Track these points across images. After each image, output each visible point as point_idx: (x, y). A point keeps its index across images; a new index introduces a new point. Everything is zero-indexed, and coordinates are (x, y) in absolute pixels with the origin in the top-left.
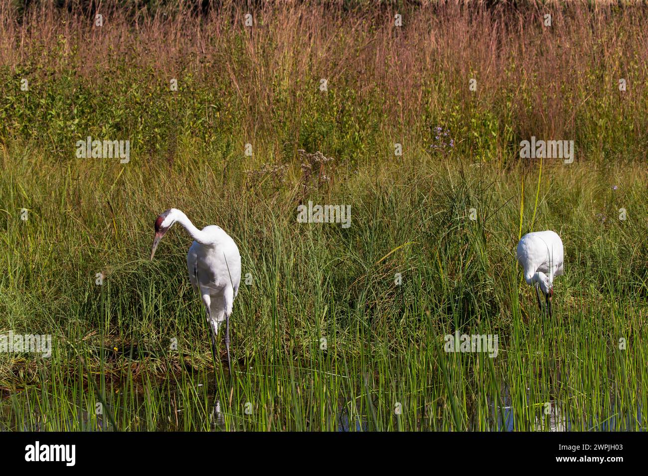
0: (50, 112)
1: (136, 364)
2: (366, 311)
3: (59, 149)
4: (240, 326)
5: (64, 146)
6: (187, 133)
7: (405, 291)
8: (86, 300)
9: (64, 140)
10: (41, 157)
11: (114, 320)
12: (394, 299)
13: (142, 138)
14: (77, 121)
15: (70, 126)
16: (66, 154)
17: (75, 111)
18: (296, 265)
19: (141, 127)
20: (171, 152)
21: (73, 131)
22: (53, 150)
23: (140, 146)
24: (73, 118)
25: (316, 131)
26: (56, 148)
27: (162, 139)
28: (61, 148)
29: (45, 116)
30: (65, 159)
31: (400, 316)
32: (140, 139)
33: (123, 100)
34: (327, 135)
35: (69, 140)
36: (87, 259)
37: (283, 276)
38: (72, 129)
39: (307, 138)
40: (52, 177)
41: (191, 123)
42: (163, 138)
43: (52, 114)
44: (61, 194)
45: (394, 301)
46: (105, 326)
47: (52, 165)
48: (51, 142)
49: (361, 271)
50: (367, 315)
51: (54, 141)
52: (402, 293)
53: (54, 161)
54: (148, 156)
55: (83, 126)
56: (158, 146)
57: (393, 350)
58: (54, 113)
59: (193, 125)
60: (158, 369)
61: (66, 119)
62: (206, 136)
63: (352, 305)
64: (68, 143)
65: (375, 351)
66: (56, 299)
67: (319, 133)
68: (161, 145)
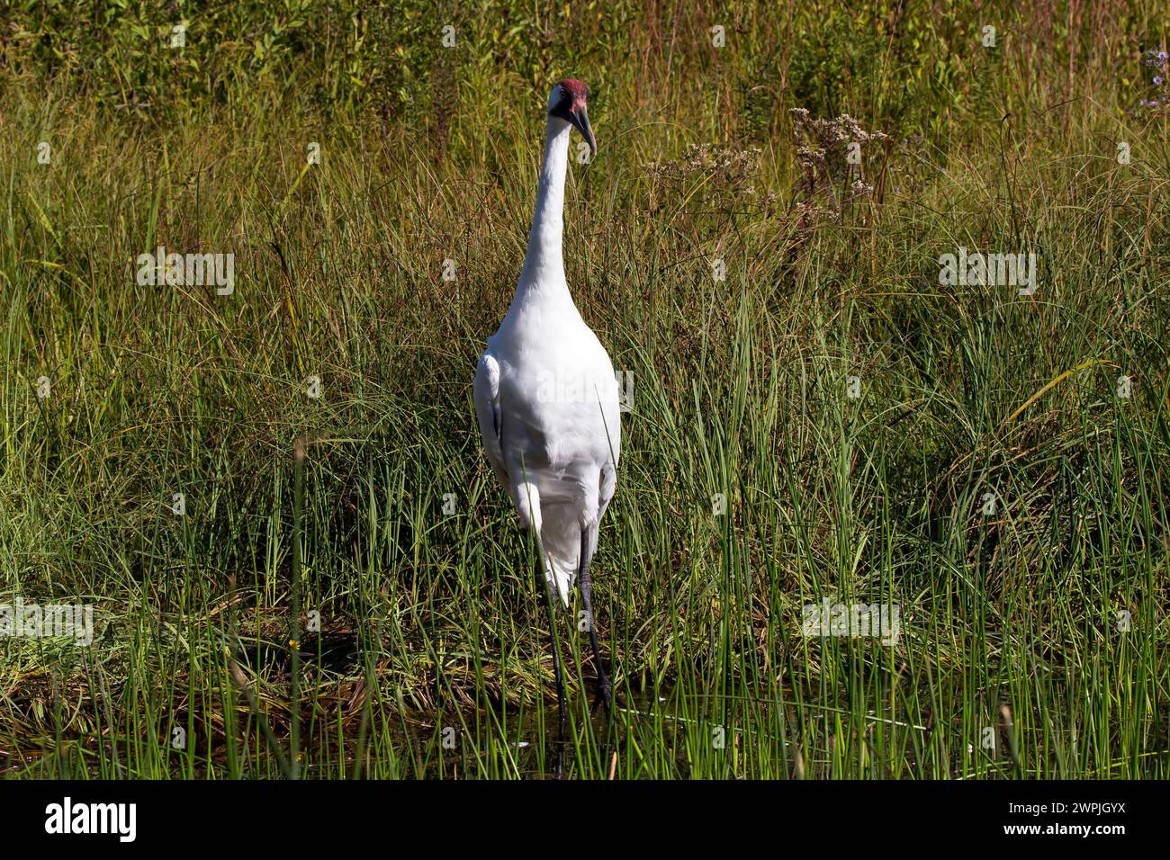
1: (348, 687)
2: (970, 548)
3: (136, 99)
4: (631, 585)
5: (150, 93)
6: (483, 60)
7: (1076, 494)
8: (213, 510)
9: (150, 76)
10: (90, 122)
11: (288, 568)
12: (1046, 516)
13: (361, 71)
14: (185, 25)
15: (167, 39)
16: (155, 114)
18: (783, 420)
19: (359, 44)
20: (444, 113)
21: (174, 54)
22: (120, 101)
23: (355, 96)
24: (175, 18)
25: (831, 57)
26: (130, 96)
27: (416, 76)
28: (144, 99)
30: (153, 127)
31: (1065, 559)
32: (355, 75)
34: (860, 68)
35: (165, 77)
36: (214, 400)
37: (749, 451)
38: (173, 46)
39: (808, 76)
40: (121, 176)
41: (495, 33)
42: (418, 73)
44: (142, 224)
45: (1047, 521)
46: (262, 582)
47: (117, 142)
48: (115, 81)
49: (959, 441)
50: (972, 560)
51: (123, 78)
52: (1070, 500)
53: (122, 134)
54: (376, 122)
55: (204, 40)
56: (403, 94)
57: (1047, 657)
59: (499, 39)
60: (408, 700)
61: (155, 20)
62: (536, 67)
63: (935, 532)
64: (160, 83)
65: (994, 657)
66: (132, 506)
67: (841, 62)
68: (414, 93)
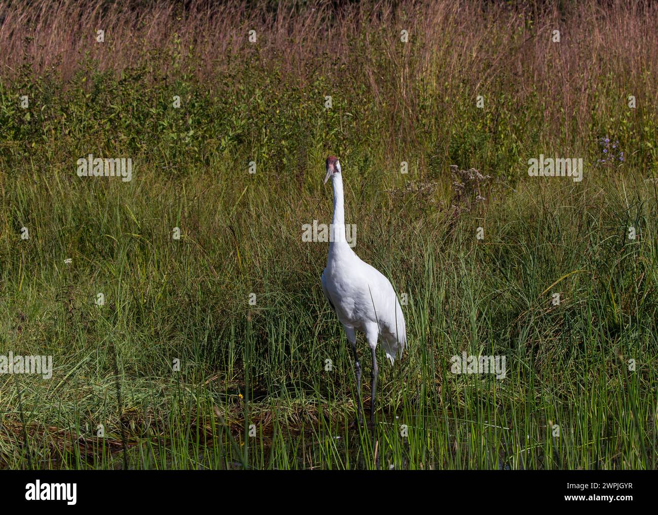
0: (161, 122)
1: (264, 414)
2: (527, 351)
3: (171, 164)
4: (383, 369)
5: (177, 162)
6: (319, 146)
7: (572, 328)
8: (206, 339)
9: (177, 154)
10: (152, 174)
11: (238, 362)
12: (559, 337)
13: (267, 151)
14: (192, 132)
15: (184, 139)
16: (180, 171)
17: (190, 122)
18: (447, 298)
19: (266, 140)
20: (302, 167)
21: (187, 145)
22: (165, 165)
23: (264, 161)
24: (187, 130)
25: (466, 143)
26: (169, 163)
27: (290, 153)
28: (175, 164)
29: (155, 127)
30: (178, 176)
31: (568, 355)
32: (264, 153)
33: (244, 108)
34: (478, 147)
35: (183, 155)
36: (206, 292)
37: (432, 311)
38: (187, 141)
39: (457, 150)
40: (165, 197)
41: (324, 135)
42: (291, 152)
43: (163, 125)
44: (175, 217)
45: (560, 339)
46: (227, 370)
47: (163, 183)
48: (162, 157)
49: (524, 307)
50: (528, 356)
51: (166, 156)
52: (569, 330)
53: (166, 179)
54: (274, 173)
55: (200, 139)
56: (284, 160)
57: (560, 397)
58: (166, 124)
59: (325, 137)
60: (289, 419)
61: (179, 131)
62: (341, 148)
63: (512, 345)
64: (182, 157)
65: (538, 398)
66: (171, 338)
67: (470, 145)
68: (289, 160)
